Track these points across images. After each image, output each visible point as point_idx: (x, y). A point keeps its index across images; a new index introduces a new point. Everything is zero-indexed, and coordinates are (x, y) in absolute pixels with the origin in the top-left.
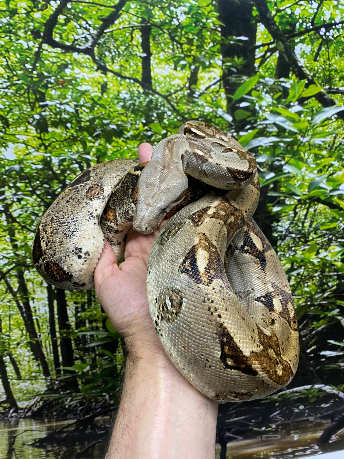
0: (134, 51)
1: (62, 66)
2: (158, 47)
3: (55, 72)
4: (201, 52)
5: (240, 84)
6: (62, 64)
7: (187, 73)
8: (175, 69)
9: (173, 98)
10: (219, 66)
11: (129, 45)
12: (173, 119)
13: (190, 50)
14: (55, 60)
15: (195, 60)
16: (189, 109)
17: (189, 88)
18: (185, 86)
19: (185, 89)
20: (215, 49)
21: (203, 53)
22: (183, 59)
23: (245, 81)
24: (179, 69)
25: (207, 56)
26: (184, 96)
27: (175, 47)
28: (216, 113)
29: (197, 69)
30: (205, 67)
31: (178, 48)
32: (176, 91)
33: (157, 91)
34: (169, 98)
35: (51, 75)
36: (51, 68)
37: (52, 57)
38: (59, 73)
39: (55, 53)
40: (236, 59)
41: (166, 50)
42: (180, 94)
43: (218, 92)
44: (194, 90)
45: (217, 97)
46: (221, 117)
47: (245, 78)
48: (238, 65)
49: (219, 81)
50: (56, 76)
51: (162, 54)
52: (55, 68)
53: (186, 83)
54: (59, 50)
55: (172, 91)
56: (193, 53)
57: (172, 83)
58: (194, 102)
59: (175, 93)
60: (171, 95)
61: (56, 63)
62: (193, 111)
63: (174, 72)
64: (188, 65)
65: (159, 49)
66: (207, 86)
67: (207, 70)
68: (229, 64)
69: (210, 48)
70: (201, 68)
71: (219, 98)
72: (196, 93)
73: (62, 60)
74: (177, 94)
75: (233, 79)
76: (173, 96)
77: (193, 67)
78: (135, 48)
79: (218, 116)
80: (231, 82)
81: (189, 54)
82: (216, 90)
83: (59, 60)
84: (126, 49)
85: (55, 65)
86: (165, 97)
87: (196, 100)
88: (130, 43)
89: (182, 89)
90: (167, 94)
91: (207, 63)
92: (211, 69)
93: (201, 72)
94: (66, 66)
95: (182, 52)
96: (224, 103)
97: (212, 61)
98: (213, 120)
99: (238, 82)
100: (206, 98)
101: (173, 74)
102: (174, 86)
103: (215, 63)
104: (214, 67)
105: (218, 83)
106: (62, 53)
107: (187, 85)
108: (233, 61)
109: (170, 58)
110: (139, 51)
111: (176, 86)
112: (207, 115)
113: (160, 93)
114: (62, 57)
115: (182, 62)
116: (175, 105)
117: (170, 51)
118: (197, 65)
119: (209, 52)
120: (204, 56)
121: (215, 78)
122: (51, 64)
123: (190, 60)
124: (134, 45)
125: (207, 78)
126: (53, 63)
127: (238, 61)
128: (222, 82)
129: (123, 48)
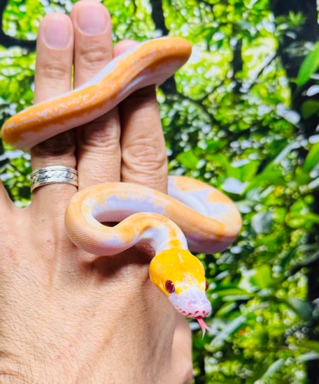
0: (140, 30)
1: (27, 81)
2: (177, 16)
3: (16, 95)
4: (241, 15)
5: (302, 58)
6: (26, 77)
7: (227, 54)
8: (208, 49)
9: (211, 103)
10: (270, 33)
11: (132, 21)
12: (212, 139)
13: (225, 14)
14: (12, 71)
15: (236, 29)
16: (236, 116)
17: (233, 79)
18: (226, 77)
19: (226, 82)
20: (261, 6)
21: (245, 15)
22: (217, 30)
23: (310, 52)
24: (213, 48)
25: (251, 19)
26: (227, 95)
27: (203, 12)
28: (275, 114)
29: (239, 44)
30: (251, 39)
31: (207, 13)
32: (215, 88)
33: (185, 95)
34: (205, 103)
35: (8, 102)
36: (8, 87)
37: (7, 67)
38: (22, 94)
39: (11, 58)
40: (292, 16)
41: (190, 20)
42: (221, 92)
43: (275, 77)
44: (240, 81)
45: (274, 87)
46: (282, 119)
47: (308, 45)
48: (296, 27)
49: (274, 58)
50: (18, 102)
51: (185, 26)
52: (14, 87)
53: (227, 72)
54: (17, 51)
55: (209, 90)
56: (230, 18)
57: (207, 76)
58: (242, 102)
59: (213, 92)
60: (206, 97)
61: (14, 76)
62: (241, 119)
63: (207, 56)
64: (225, 41)
65: (179, 21)
66: (258, 70)
67: (254, 42)
68: (283, 27)
69: (254, 5)
70: (245, 42)
71: (278, 88)
72: (243, 85)
73: (24, 69)
74: (216, 93)
75: (293, 51)
76: (211, 98)
77: (234, 42)
78: (142, 25)
79: (277, 118)
80: (290, 57)
81: (224, 21)
82: (272, 75)
83: (19, 70)
84: (128, 30)
85: (14, 80)
86: (199, 103)
87: (244, 98)
88: (134, 18)
89: (223, 83)
90: (201, 96)
91: (253, 32)
92: (260, 40)
93: (247, 49)
94: (31, 79)
95: (215, 19)
96: (286, 94)
97: (259, 27)
98: (271, 127)
99: (300, 55)
100: (259, 92)
101: (205, 60)
102: (209, 80)
103: (264, 29)
104: (264, 36)
105: (274, 63)
106: (24, 56)
107: (230, 74)
108: (288, 21)
109: (197, 33)
110: (149, 29)
111: (213, 79)
112: (262, 121)
113: (191, 97)
114: (24, 63)
115: (217, 37)
116: (214, 112)
117: (197, 21)
118: (239, 36)
119: (254, 12)
120: (247, 20)
121: (267, 55)
122: (7, 81)
123: (227, 30)
124: (139, 20)
125: (255, 58)
126: (10, 77)
127: (296, 19)
128: (278, 60)
129: (122, 28)
